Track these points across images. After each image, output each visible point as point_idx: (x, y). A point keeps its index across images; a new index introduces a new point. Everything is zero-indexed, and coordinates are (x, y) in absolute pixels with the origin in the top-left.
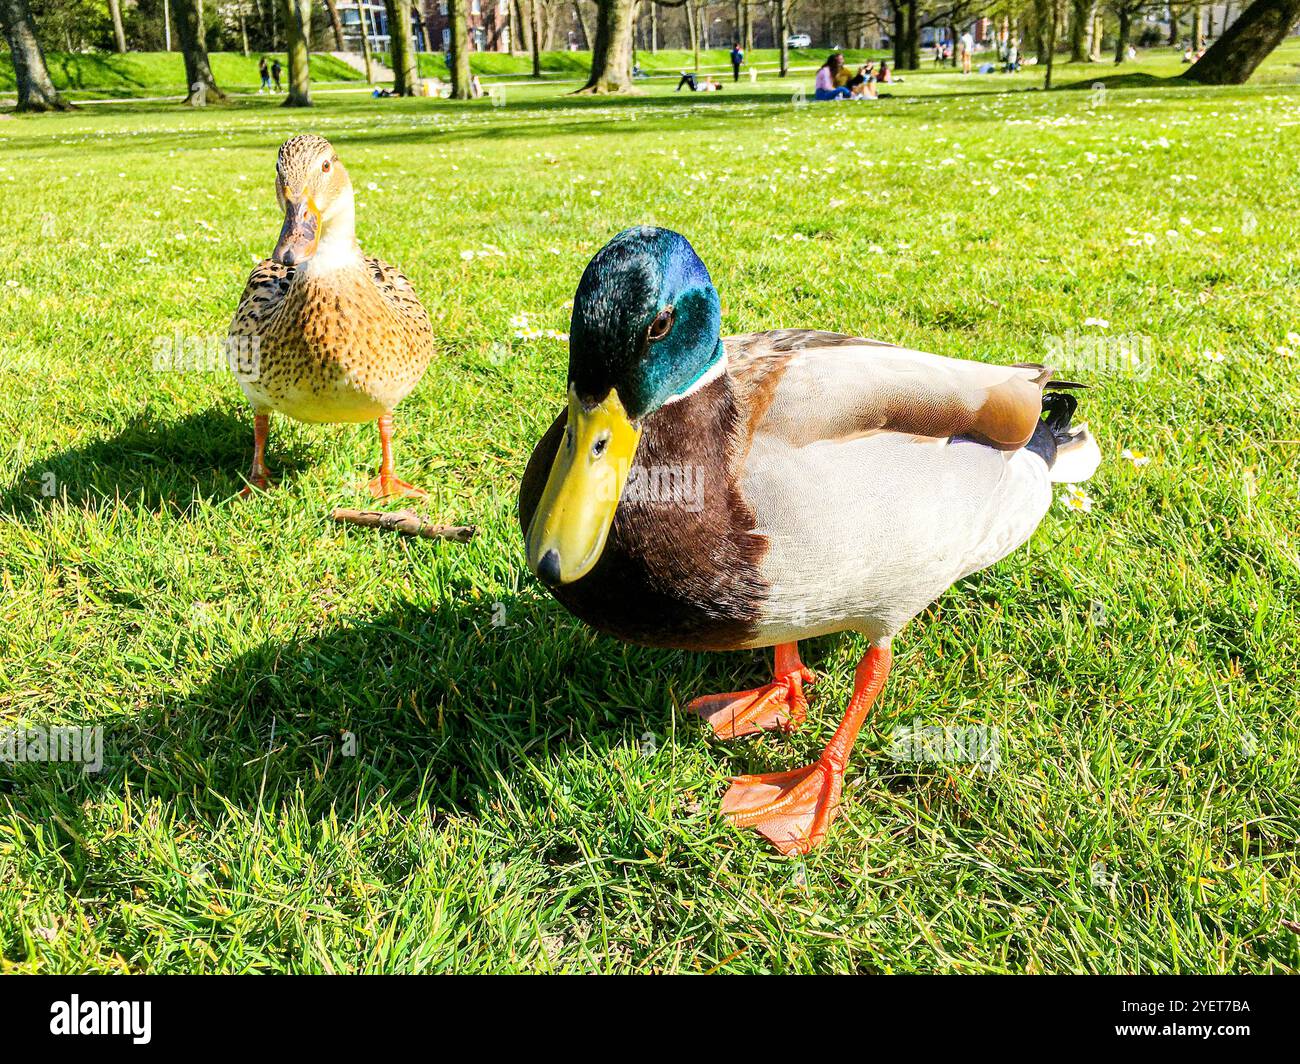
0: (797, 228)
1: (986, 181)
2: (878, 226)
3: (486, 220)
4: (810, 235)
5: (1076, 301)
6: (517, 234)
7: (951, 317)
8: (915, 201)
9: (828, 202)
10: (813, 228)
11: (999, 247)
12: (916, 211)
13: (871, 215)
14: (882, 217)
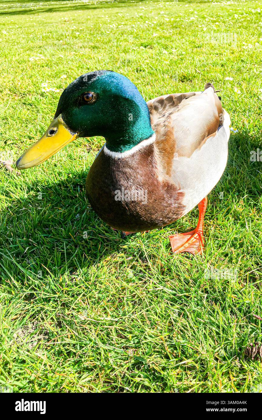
0: (142, 45)
1: (203, 26)
2: (167, 43)
3: (41, 45)
4: (145, 47)
5: (225, 70)
6: (50, 50)
7: (185, 78)
8: (180, 33)
9: (152, 34)
10: (147, 44)
11: (204, 50)
12: (180, 37)
13: (165, 39)
14: (169, 39)
